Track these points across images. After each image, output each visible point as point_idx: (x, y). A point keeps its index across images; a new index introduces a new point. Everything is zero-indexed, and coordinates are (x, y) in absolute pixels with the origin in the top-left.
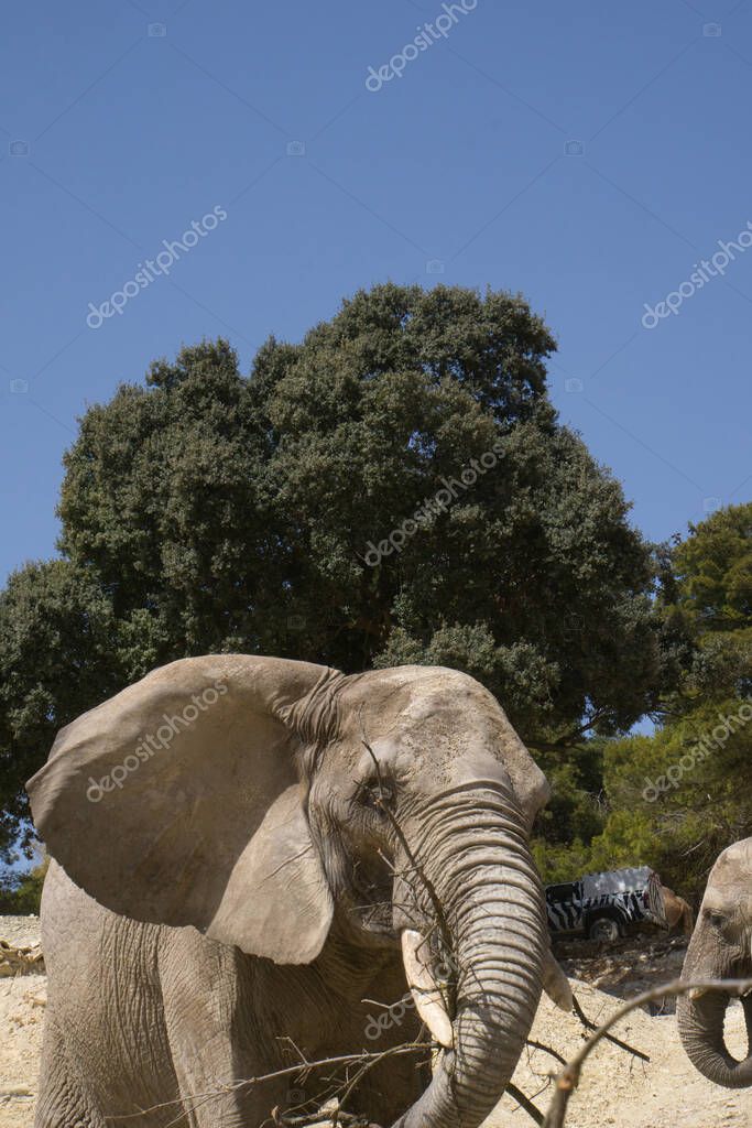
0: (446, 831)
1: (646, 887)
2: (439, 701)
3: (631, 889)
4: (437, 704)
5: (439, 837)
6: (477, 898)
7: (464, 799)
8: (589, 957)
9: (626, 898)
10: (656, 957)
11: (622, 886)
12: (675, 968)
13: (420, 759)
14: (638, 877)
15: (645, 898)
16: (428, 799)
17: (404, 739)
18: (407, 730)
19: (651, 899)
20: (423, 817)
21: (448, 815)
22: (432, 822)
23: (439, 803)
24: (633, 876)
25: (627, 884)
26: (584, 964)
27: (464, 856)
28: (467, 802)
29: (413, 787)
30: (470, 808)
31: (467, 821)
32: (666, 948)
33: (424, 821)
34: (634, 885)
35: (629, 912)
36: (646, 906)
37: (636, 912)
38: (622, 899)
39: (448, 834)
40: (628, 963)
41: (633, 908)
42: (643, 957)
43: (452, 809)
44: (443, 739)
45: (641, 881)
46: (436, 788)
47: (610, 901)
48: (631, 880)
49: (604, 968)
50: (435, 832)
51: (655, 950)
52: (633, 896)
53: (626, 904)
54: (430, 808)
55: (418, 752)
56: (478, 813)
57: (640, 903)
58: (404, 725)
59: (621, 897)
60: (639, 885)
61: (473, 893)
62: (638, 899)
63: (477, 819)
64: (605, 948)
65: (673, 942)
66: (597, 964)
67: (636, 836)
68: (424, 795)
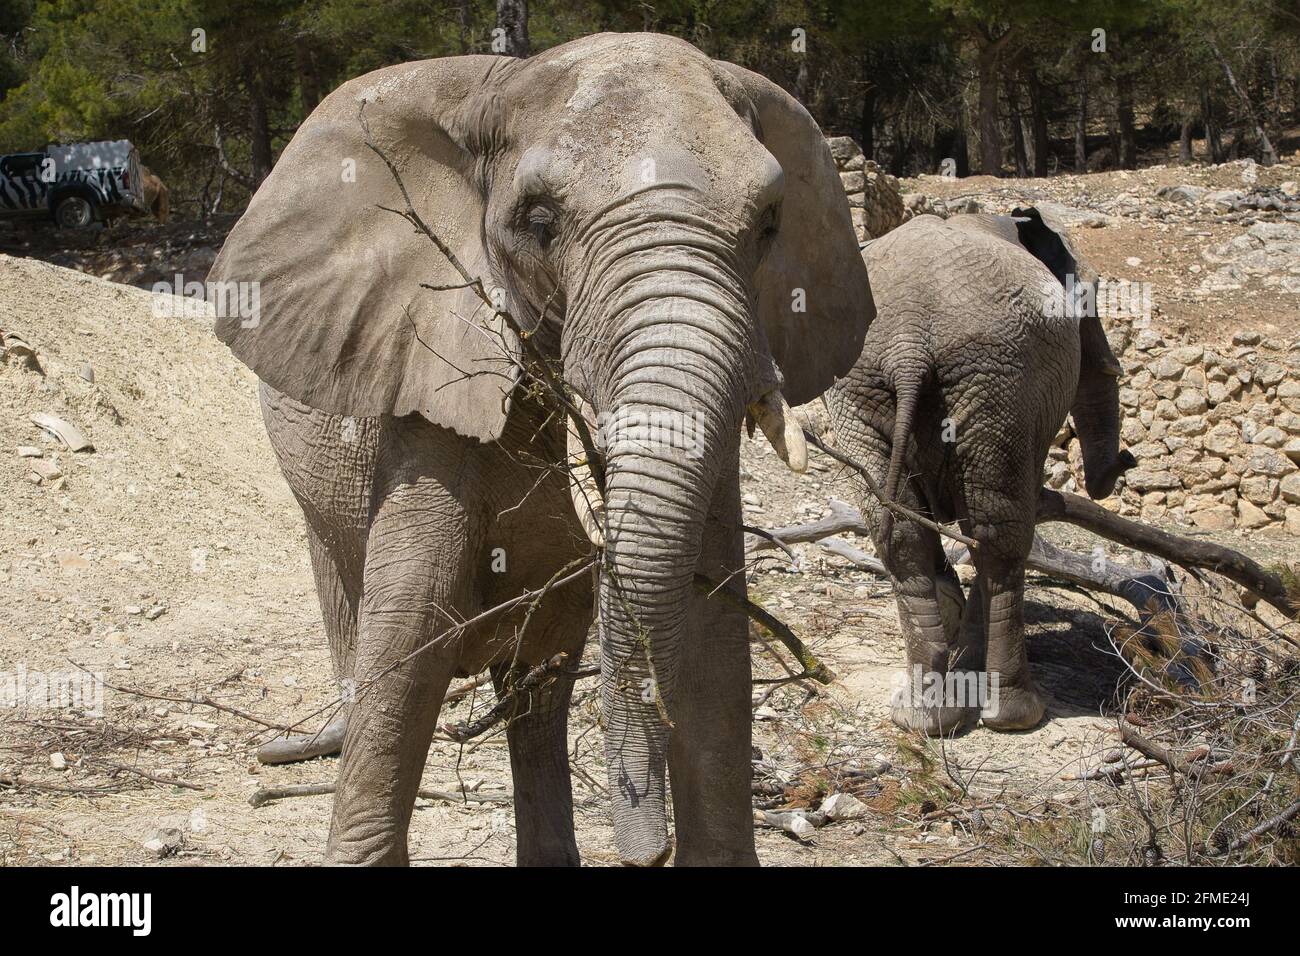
0: (608, 259)
1: (125, 164)
2: (612, 82)
3: (107, 166)
4: (610, 86)
5: (601, 267)
6: (634, 344)
7: (632, 213)
8: (90, 249)
9: (101, 175)
10: (173, 253)
11: (97, 161)
12: (200, 268)
13: (581, 164)
14: (116, 152)
15: (125, 177)
16: (589, 217)
17: (562, 141)
18: (568, 127)
19: (131, 178)
20: (587, 240)
21: (612, 236)
22: (594, 249)
23: (601, 222)
24: (110, 150)
25: (103, 159)
26: (85, 257)
27: (625, 291)
28: (636, 216)
29: (571, 203)
30: (640, 224)
31: (634, 242)
32: (185, 244)
33: (587, 246)
34: (111, 161)
35: (105, 193)
36: (126, 187)
37: (114, 192)
38: (96, 176)
39: (612, 262)
40: (141, 259)
41: (110, 187)
42: (157, 253)
43: (618, 226)
44: (615, 133)
45: (120, 156)
46: (600, 201)
47: (82, 179)
48: (108, 155)
49: (111, 263)
50: (598, 260)
51: (172, 245)
52: (110, 174)
53: (102, 182)
54: (592, 228)
55: (579, 156)
56: (650, 229)
57: (119, 183)
58: (565, 120)
59: (95, 174)
60: (117, 161)
61: (629, 340)
62: (116, 178)
63: (646, 238)
64: (103, 239)
65: (192, 237)
66: (102, 259)
67: (86, 98)
68: (584, 212)
